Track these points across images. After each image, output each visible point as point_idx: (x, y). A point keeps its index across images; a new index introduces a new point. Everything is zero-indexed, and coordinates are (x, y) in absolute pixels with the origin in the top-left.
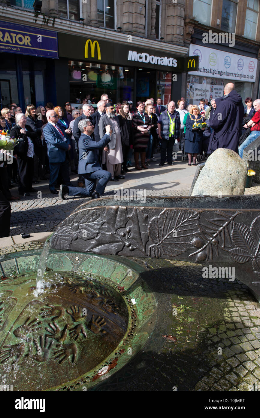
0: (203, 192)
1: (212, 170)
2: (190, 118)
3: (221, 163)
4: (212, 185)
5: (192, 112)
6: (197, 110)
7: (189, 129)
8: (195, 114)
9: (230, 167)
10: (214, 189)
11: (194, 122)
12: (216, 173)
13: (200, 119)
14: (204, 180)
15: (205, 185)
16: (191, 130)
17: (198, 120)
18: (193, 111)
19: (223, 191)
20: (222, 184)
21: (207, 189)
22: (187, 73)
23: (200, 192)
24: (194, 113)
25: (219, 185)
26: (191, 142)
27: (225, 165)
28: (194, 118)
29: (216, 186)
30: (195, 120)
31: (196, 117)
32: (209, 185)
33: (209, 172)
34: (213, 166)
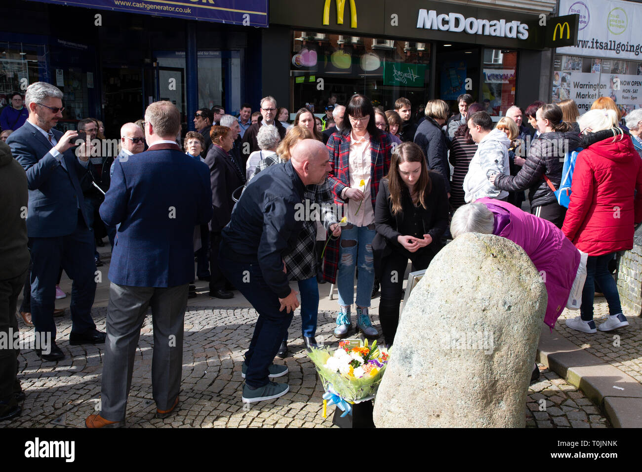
0: (411, 353)
3: (462, 274)
10: (437, 346)
12: (444, 302)
14: (412, 320)
15: (416, 333)
19: (462, 355)
21: (420, 346)
22: (554, 52)
27: (470, 283)
32: (426, 335)
33: (425, 298)
34: (439, 281)
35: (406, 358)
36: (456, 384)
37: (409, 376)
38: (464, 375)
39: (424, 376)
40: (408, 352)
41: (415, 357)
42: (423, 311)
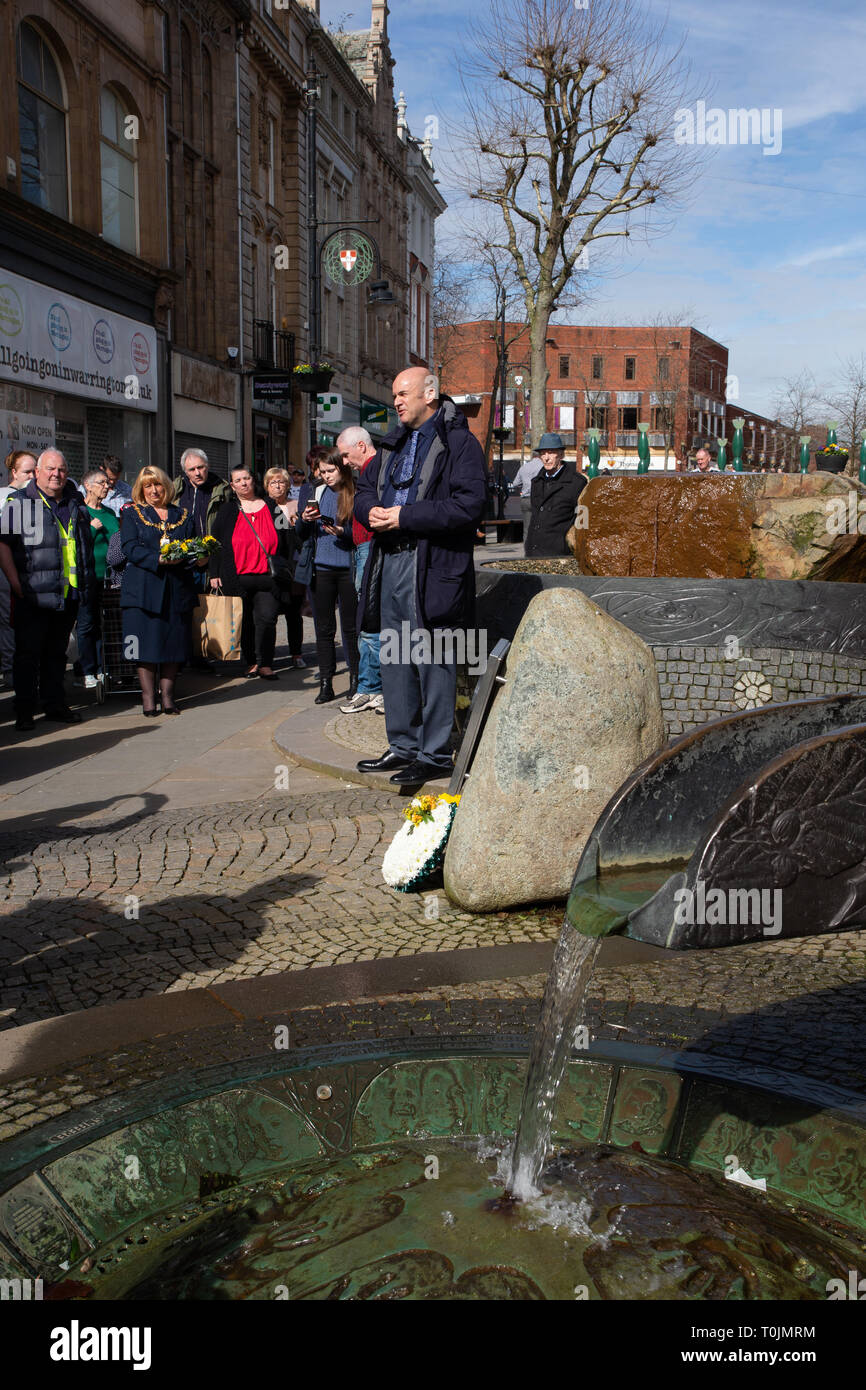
0: (537, 757)
1: (564, 669)
2: (139, 520)
3: (586, 638)
4: (573, 723)
5: (142, 496)
6: (159, 488)
7: (145, 564)
8: (157, 504)
9: (614, 649)
10: (582, 737)
11: (160, 535)
12: (583, 676)
13: (180, 523)
14: (540, 709)
15: (547, 728)
16: (155, 568)
17: (173, 527)
18: (147, 490)
19: (614, 742)
20: (610, 714)
21: (556, 741)
23: (528, 756)
24: (151, 500)
25: (599, 720)
26: (151, 614)
27: (598, 647)
28: (157, 519)
29: (591, 725)
30: (163, 527)
31: (163, 513)
32: (565, 725)
33: (556, 675)
34: (560, 652)
35: (530, 766)
36: (607, 783)
37: (535, 791)
38: (617, 766)
39: (560, 785)
40: (533, 757)
41: (542, 764)
42: (556, 693)
